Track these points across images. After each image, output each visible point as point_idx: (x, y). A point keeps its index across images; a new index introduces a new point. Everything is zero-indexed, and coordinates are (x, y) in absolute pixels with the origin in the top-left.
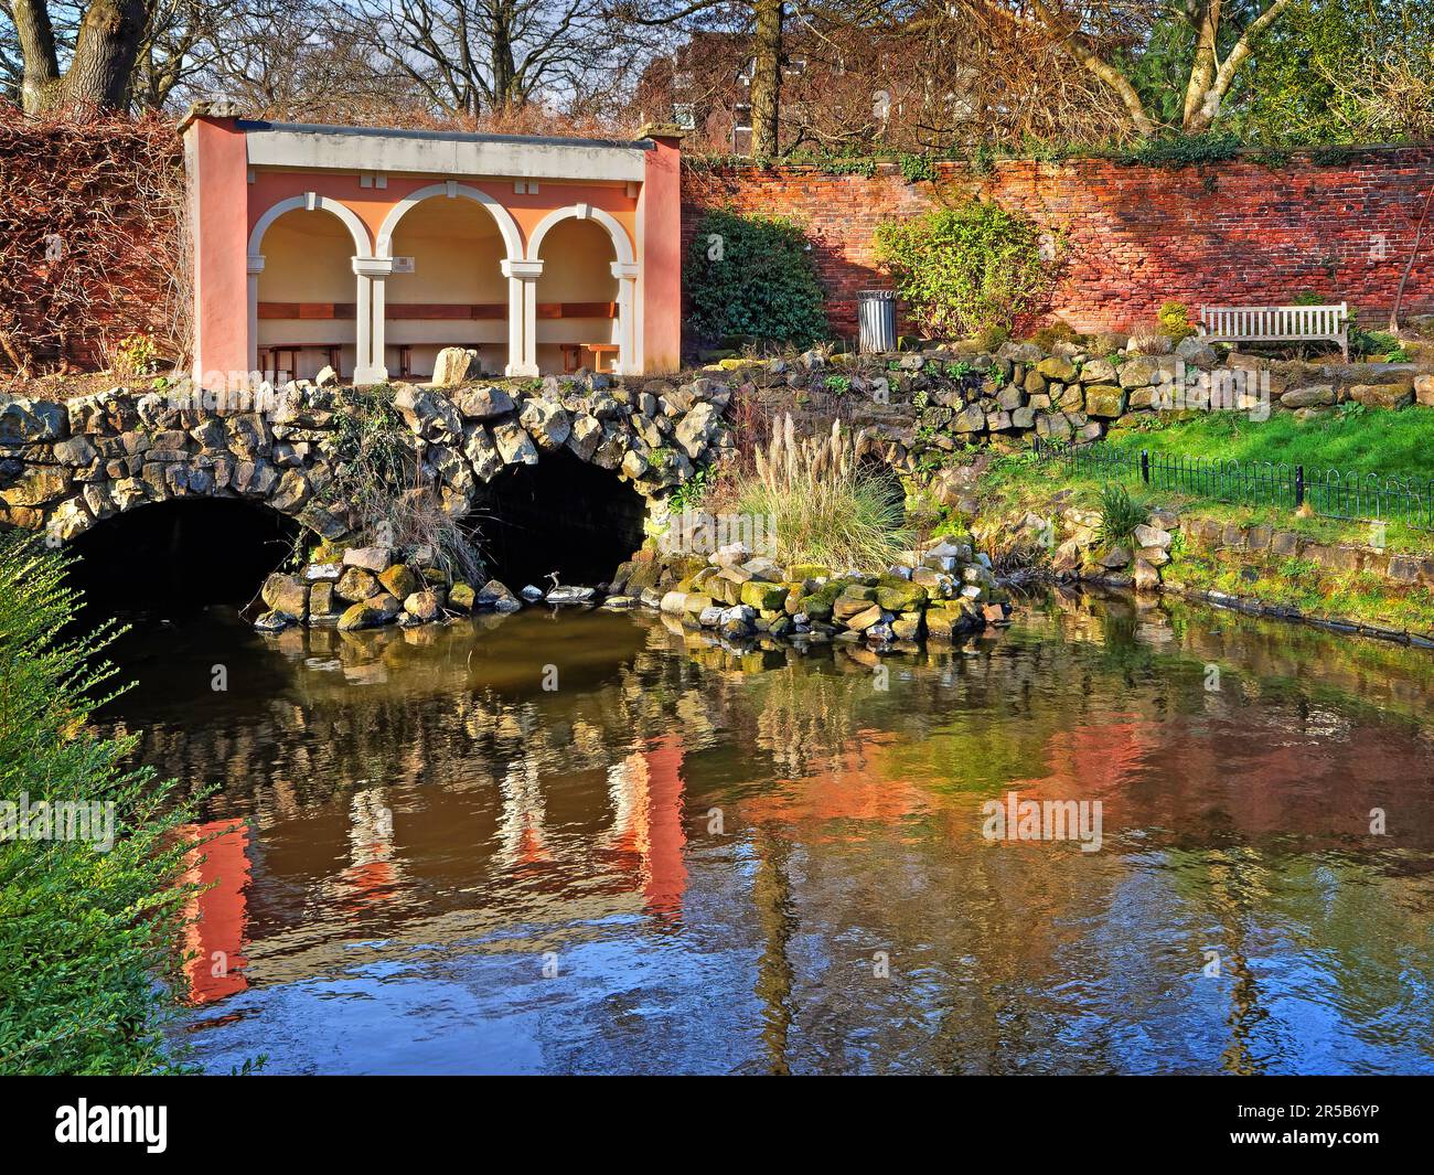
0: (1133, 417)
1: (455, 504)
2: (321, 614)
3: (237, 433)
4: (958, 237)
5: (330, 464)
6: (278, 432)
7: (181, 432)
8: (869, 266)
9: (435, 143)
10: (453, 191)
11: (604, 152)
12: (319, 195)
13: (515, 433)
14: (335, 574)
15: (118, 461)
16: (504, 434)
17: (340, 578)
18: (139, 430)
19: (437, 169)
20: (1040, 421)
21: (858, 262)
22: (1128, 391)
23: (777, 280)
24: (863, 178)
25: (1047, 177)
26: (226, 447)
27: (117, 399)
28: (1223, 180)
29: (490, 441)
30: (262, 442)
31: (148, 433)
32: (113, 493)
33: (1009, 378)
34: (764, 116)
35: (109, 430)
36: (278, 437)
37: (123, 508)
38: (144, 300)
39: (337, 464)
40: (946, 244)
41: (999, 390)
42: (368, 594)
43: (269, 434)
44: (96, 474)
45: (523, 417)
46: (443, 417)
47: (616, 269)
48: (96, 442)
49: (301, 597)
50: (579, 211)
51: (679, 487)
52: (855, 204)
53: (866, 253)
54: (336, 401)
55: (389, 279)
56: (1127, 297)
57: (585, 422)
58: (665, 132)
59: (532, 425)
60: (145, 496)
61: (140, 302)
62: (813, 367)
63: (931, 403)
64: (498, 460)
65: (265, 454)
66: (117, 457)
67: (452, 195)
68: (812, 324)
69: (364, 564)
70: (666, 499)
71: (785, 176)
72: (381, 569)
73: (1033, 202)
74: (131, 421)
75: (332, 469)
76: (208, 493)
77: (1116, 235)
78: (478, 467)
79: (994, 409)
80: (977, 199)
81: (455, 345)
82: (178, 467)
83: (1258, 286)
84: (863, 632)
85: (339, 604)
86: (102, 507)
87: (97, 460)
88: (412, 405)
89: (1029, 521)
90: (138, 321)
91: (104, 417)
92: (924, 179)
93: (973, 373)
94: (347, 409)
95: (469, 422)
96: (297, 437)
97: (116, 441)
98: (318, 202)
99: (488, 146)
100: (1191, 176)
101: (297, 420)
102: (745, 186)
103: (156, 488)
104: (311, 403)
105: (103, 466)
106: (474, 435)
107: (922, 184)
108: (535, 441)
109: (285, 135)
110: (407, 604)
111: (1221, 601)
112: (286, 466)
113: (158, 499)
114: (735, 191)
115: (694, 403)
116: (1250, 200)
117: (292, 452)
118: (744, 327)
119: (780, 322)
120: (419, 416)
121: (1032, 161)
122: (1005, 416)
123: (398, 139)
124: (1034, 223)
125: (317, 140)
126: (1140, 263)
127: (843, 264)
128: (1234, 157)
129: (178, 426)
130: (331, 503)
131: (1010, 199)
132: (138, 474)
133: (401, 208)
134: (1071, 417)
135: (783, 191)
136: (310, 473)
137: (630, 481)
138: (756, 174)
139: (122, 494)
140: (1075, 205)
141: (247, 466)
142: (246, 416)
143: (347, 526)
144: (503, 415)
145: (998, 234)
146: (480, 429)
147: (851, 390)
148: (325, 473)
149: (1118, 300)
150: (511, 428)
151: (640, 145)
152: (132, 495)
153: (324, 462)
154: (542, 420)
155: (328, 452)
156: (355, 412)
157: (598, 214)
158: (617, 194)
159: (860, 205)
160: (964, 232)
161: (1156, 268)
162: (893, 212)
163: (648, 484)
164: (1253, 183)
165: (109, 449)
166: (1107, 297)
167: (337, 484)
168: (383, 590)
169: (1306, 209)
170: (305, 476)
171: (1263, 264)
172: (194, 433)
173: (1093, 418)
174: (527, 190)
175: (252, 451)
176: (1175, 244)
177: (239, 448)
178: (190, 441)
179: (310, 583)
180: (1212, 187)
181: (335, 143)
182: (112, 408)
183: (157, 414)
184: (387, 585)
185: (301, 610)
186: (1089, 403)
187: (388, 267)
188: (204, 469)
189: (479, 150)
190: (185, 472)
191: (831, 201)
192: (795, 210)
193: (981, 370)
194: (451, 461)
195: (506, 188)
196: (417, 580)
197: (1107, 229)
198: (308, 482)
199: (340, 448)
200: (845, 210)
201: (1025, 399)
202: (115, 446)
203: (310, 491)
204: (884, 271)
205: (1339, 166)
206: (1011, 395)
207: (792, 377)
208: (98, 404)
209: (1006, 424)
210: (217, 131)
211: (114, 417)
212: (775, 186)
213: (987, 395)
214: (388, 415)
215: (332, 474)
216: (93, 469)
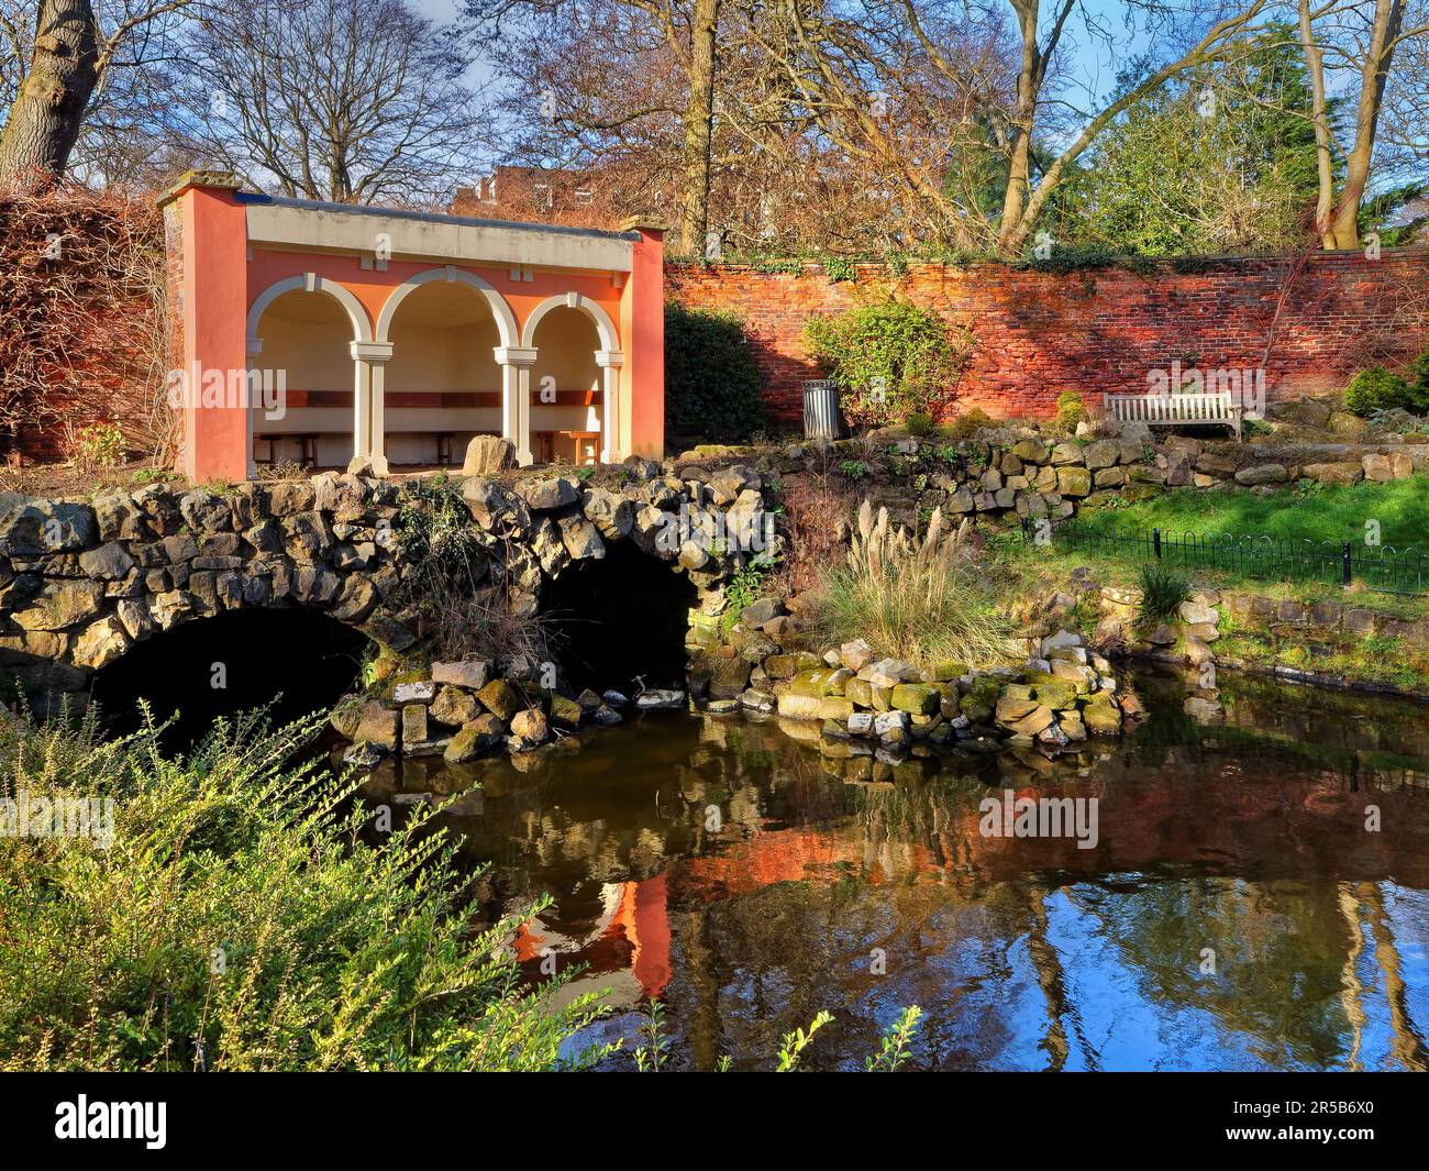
0: (1100, 496)
1: (525, 603)
2: (417, 742)
3: (296, 535)
4: (883, 330)
5: (395, 565)
6: (340, 531)
7: (233, 535)
8: (798, 358)
9: (438, 226)
10: (452, 276)
11: (596, 241)
12: (319, 276)
13: (581, 525)
14: (427, 694)
15: (160, 572)
16: (571, 527)
17: (433, 698)
18: (184, 532)
19: (440, 252)
20: (1020, 501)
21: (788, 355)
22: (1093, 471)
23: (723, 371)
24: (791, 278)
25: (952, 279)
26: (282, 550)
27: (157, 498)
28: (1101, 285)
29: (557, 535)
30: (325, 543)
31: (196, 536)
32: (153, 609)
33: (989, 461)
34: (695, 218)
35: (147, 534)
36: (341, 537)
37: (165, 626)
38: (105, 386)
39: (404, 564)
40: (871, 338)
41: (983, 472)
42: (469, 716)
43: (331, 535)
44: (133, 589)
45: (589, 508)
46: (513, 511)
47: (602, 358)
48: (132, 548)
49: (393, 724)
50: (569, 300)
51: (734, 577)
52: (785, 301)
53: (798, 347)
54: (401, 495)
55: (388, 364)
56: (1022, 386)
57: (647, 512)
58: (652, 225)
59: (599, 517)
60: (193, 611)
61: (101, 389)
62: (827, 452)
63: (928, 486)
64: (565, 555)
65: (327, 558)
66: (158, 566)
67: (451, 280)
68: (754, 412)
69: (460, 681)
70: (722, 589)
71: (722, 274)
72: (478, 686)
73: (941, 302)
74: (174, 523)
75: (399, 571)
76: (264, 605)
77: (1012, 332)
78: (547, 563)
79: (980, 490)
80: (892, 297)
81: (487, 433)
82: (231, 576)
83: (1132, 377)
84: (1036, 737)
85: (439, 729)
86: (141, 627)
87: (134, 571)
88: (484, 499)
89: (1059, 600)
90: (98, 408)
91: (142, 520)
92: (846, 279)
93: (959, 457)
94: (414, 504)
95: (538, 515)
96: (361, 536)
97: (157, 547)
98: (318, 283)
99: (489, 231)
100: (1074, 280)
101: (362, 518)
102: (688, 283)
103: (206, 602)
104: (376, 498)
105: (141, 579)
106: (542, 530)
107: (844, 283)
108: (600, 533)
109: (288, 211)
110: (514, 725)
111: (1292, 677)
112: (348, 571)
113: (208, 615)
114: (678, 287)
115: (739, 491)
116: (1123, 302)
117: (355, 553)
118: (696, 414)
119: (727, 410)
120: (490, 511)
121: (940, 265)
122: (990, 496)
123: (402, 221)
124: (942, 320)
125: (320, 218)
126: (1033, 356)
127: (775, 357)
128: (1110, 264)
129: (228, 527)
130: (399, 609)
131: (920, 298)
132: (184, 586)
133: (399, 292)
134: (1048, 497)
135: (721, 288)
136: (376, 577)
137: (686, 571)
138: (698, 271)
139: (165, 609)
140: (977, 305)
141: (307, 569)
142: (304, 514)
143: (415, 634)
144: (570, 506)
145: (917, 330)
146: (546, 523)
147: (866, 474)
148: (391, 576)
149: (1013, 389)
150: (578, 521)
151: (627, 236)
152: (178, 611)
153: (390, 563)
154: (609, 512)
155: (394, 553)
156: (421, 507)
157: (587, 303)
158: (603, 284)
159: (790, 302)
160: (890, 327)
161: (1045, 362)
162: (819, 309)
163: (706, 575)
164: (1125, 287)
165: (149, 556)
166: (1004, 387)
167: (405, 588)
168: (485, 710)
169: (1170, 310)
170: (370, 580)
171: (1136, 358)
172: (248, 536)
173: (1066, 497)
174: (522, 277)
175: (314, 555)
176: (1061, 341)
177: (299, 552)
178: (243, 543)
179: (399, 707)
180: (1091, 292)
181: (338, 222)
182: (152, 508)
183: (204, 515)
184: (489, 703)
185: (393, 739)
186: (1063, 483)
187: (388, 352)
188: (261, 577)
189: (480, 235)
190: (240, 582)
191: (764, 298)
192: (732, 306)
193: (964, 453)
194: (520, 558)
195: (504, 275)
196: (517, 695)
197: (1004, 326)
198: (375, 587)
199: (408, 547)
200: (776, 306)
201: (1004, 479)
202: (155, 552)
203: (377, 598)
204: (812, 363)
205: (1197, 273)
206: (993, 476)
207: (810, 463)
208: (135, 503)
209: (991, 505)
210: (213, 203)
211: (154, 518)
212: (713, 283)
213: (973, 478)
214: (456, 509)
215: (399, 576)
216: (130, 581)
